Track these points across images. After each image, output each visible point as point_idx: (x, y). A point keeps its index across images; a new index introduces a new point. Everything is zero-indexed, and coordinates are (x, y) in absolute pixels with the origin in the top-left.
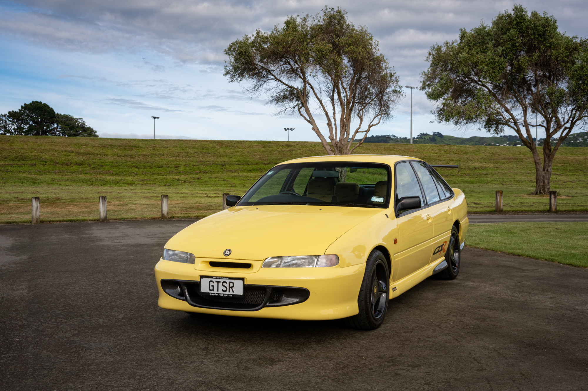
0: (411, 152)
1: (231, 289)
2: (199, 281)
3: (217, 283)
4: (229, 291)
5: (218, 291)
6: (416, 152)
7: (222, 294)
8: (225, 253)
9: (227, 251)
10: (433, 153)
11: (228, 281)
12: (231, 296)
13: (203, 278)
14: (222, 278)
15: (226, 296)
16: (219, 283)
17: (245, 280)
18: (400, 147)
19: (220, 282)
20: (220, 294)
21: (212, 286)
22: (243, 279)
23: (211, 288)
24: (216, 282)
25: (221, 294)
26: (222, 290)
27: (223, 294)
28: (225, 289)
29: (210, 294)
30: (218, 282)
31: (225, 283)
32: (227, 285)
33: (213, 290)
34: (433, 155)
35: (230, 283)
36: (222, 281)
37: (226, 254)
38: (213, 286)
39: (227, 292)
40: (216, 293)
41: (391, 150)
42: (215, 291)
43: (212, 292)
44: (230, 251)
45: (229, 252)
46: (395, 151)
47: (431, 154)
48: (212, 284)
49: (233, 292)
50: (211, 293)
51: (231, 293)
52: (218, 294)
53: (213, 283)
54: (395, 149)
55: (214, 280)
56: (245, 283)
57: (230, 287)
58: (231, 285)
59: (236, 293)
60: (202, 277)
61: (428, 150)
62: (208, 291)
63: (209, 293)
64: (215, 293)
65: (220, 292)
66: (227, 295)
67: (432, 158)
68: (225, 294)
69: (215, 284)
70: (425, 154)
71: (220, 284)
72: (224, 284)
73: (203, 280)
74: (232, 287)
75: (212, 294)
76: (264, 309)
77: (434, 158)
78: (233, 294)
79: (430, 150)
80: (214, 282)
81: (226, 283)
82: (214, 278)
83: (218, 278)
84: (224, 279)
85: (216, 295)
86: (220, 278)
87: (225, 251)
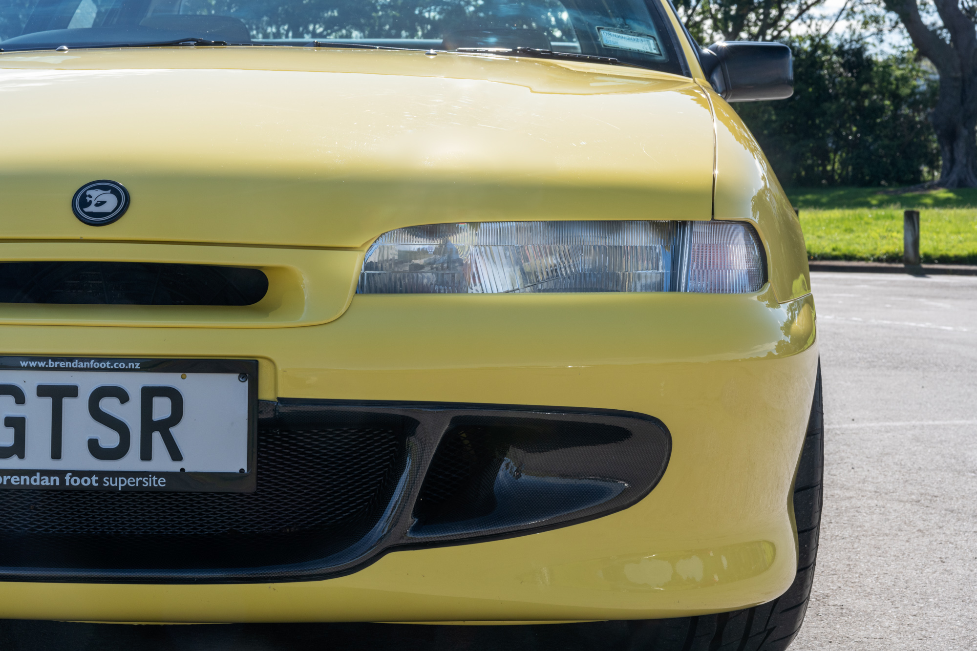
1: (157, 437)
3: (48, 401)
4: (146, 454)
5: (56, 453)
7: (90, 474)
8: (84, 203)
9: (95, 194)
11: (134, 384)
12: (161, 482)
14: (93, 364)
15: (119, 484)
16: (67, 402)
17: (265, 374)
19: (72, 391)
20: (75, 473)
21: (9, 422)
22: (246, 368)
23: (4, 437)
24: (43, 391)
25: (80, 474)
26: (94, 447)
27: (101, 474)
28: (109, 439)
30: (58, 395)
31: (115, 401)
32: (129, 415)
33: (18, 449)
35: (149, 394)
36: (87, 384)
37: (92, 209)
38: (18, 424)
39: (132, 461)
40: (44, 473)
42: (37, 456)
43: (13, 464)
44: (115, 192)
45: (111, 202)
48: (5, 405)
49: (176, 455)
50: (3, 472)
51: (161, 461)
52: (61, 474)
53: (20, 398)
55: (27, 381)
56: (266, 393)
57: (149, 425)
58: (162, 408)
59: (193, 463)
64: (31, 473)
65: (76, 459)
66: (128, 482)
68: (114, 476)
69: (37, 412)
71: (75, 410)
72: (109, 405)
74: (164, 427)
75: (14, 480)
76: (393, 560)
78: (174, 467)
80: (30, 393)
81: (122, 396)
82: (24, 364)
83: (59, 369)
84: (106, 370)
85: (46, 482)
86: (76, 364)
87: (84, 196)
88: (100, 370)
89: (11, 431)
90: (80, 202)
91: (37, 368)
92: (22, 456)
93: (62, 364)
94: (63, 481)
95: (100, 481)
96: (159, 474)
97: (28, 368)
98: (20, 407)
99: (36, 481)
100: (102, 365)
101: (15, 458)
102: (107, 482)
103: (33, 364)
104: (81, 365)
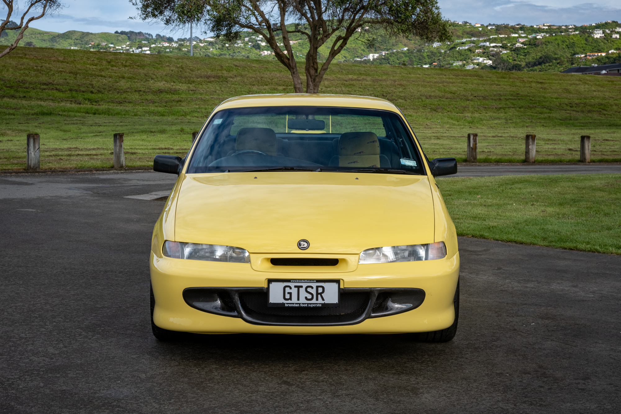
0: (54, 61)
1: (319, 296)
2: (266, 286)
3: (297, 289)
4: (317, 299)
5: (298, 299)
6: (62, 62)
7: (306, 304)
8: (300, 245)
9: (302, 243)
10: (91, 65)
11: (314, 285)
12: (320, 305)
13: (273, 283)
14: (306, 281)
15: (312, 306)
16: (300, 289)
17: (341, 282)
18: (34, 53)
19: (302, 287)
20: (302, 304)
21: (288, 293)
22: (338, 281)
23: (287, 296)
24: (295, 287)
25: (304, 304)
26: (306, 298)
27: (308, 304)
28: (309, 297)
29: (286, 305)
30: (299, 287)
31: (311, 288)
32: (314, 291)
33: (290, 299)
34: (91, 67)
35: (317, 287)
36: (305, 285)
37: (302, 246)
38: (290, 294)
39: (314, 301)
40: (296, 304)
41: (21, 58)
42: (294, 300)
43: (289, 302)
44: (306, 242)
45: (306, 245)
46: (27, 58)
47: (88, 66)
48: (288, 290)
49: (323, 300)
50: (287, 303)
51: (320, 301)
52: (300, 304)
53: (291, 288)
54: (27, 56)
55: (292, 285)
56: (342, 287)
57: (317, 294)
58: (320, 290)
59: (327, 301)
60: (270, 281)
61: (82, 59)
62: (282, 301)
63: (284, 304)
64: (293, 304)
65: (303, 300)
66: (314, 305)
67: (90, 72)
68: (311, 304)
69: (294, 291)
70: (78, 66)
71: (302, 290)
72: (309, 290)
73: (273, 285)
74: (321, 294)
75: (290, 305)
76: (367, 321)
77: (94, 72)
78: (323, 302)
79: (85, 59)
81: (312, 288)
82: (292, 281)
84: (309, 282)
85: (296, 305)
86: (302, 281)
89: (289, 295)
90: (299, 244)
92: (291, 300)
93: (300, 281)
96: (320, 304)
98: (291, 290)
99: (294, 305)
102: (309, 305)
103: (294, 281)
104: (304, 281)
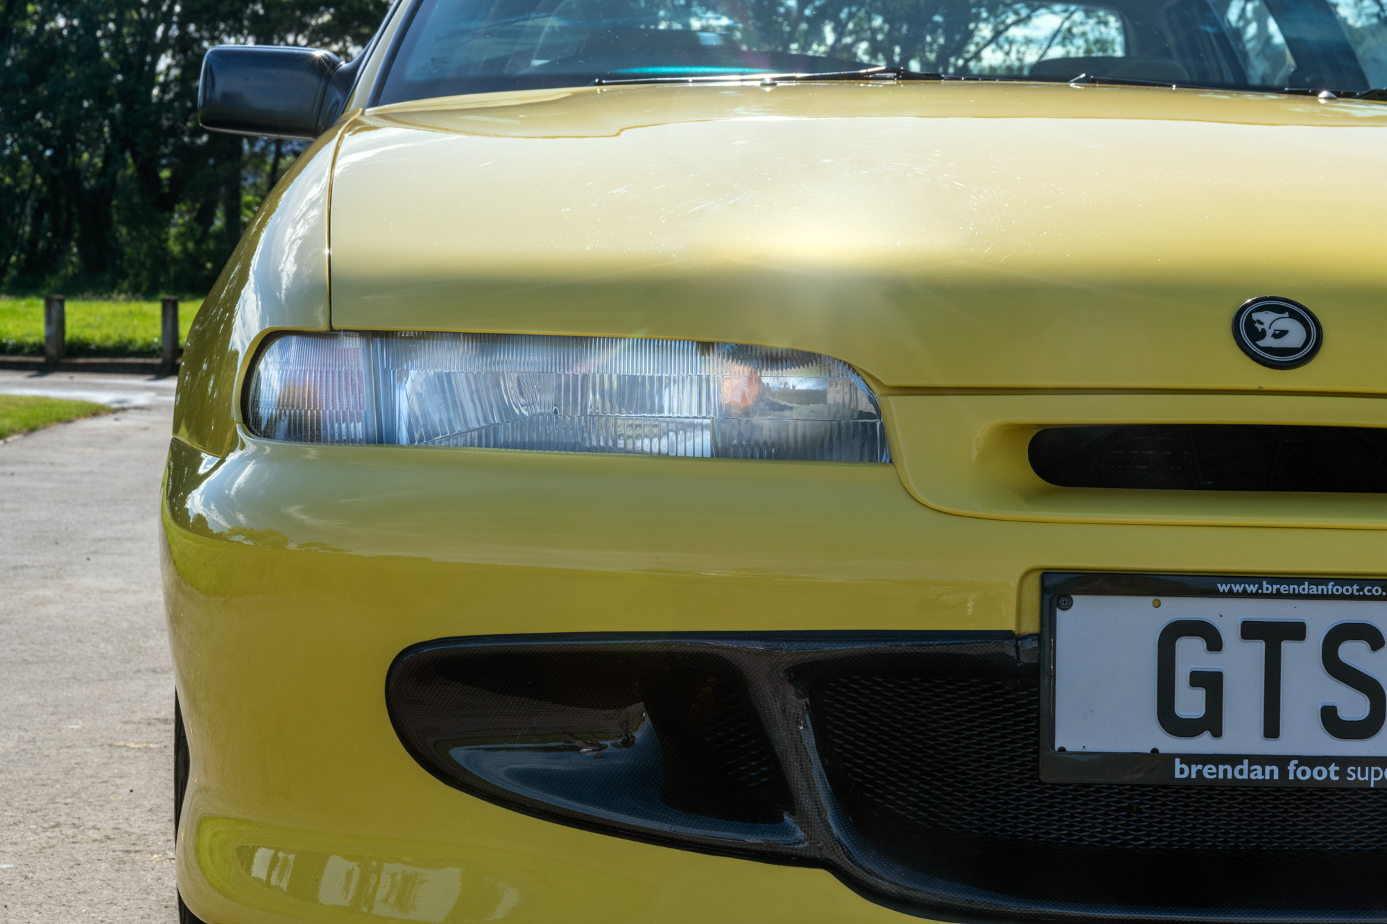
2: (1031, 625)
3: (1259, 647)
5: (1272, 729)
7: (1326, 761)
8: (1257, 335)
9: (1266, 319)
13: (1080, 602)
14: (1330, 588)
15: (1371, 778)
16: (1288, 647)
19: (1296, 631)
20: (1303, 760)
21: (1197, 679)
23: (1190, 703)
24: (1250, 630)
25: (1311, 761)
26: (1330, 718)
27: (1343, 762)
28: (1356, 709)
29: (1181, 771)
30: (1274, 636)
31: (1362, 646)
32: (1381, 667)
33: (1212, 722)
36: (1320, 620)
37: (1268, 341)
38: (1211, 683)
40: (1256, 760)
42: (1242, 733)
43: (1204, 744)
44: (1294, 315)
45: (1296, 335)
48: (1191, 653)
50: (1188, 759)
52: (1282, 761)
53: (1214, 642)
55: (1224, 616)
62: (1150, 737)
63: (1161, 763)
64: (1234, 760)
65: (1303, 737)
66: (1386, 774)
68: (1363, 762)
69: (1241, 664)
71: (1300, 660)
72: (1353, 653)
75: (1208, 771)
80: (1226, 632)
81: (1374, 638)
82: (1223, 588)
83: (1278, 595)
84: (1352, 597)
85: (1258, 774)
86: (1305, 588)
87: (1250, 324)
88: (1342, 597)
89: (1200, 694)
90: (1246, 332)
91: (1245, 595)
92: (1217, 733)
93: (1283, 589)
94: (1284, 772)
95: (1342, 773)
97: (1231, 594)
98: (1214, 656)
99: (1242, 772)
100: (1346, 590)
101: (1207, 736)
102: (1353, 775)
103: (1238, 588)
104: (1314, 590)
